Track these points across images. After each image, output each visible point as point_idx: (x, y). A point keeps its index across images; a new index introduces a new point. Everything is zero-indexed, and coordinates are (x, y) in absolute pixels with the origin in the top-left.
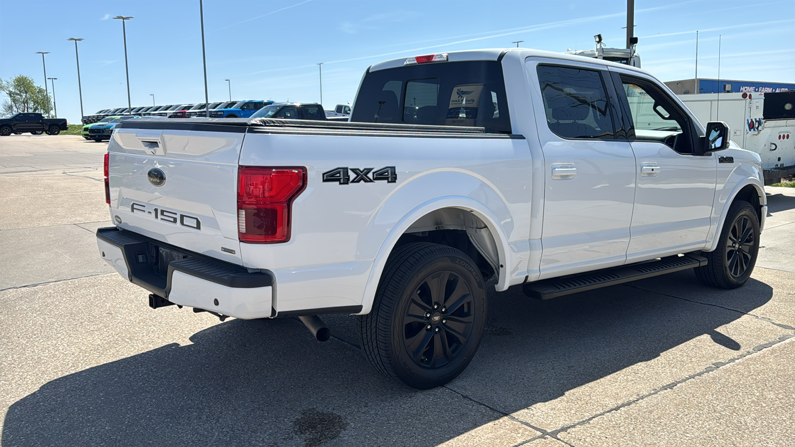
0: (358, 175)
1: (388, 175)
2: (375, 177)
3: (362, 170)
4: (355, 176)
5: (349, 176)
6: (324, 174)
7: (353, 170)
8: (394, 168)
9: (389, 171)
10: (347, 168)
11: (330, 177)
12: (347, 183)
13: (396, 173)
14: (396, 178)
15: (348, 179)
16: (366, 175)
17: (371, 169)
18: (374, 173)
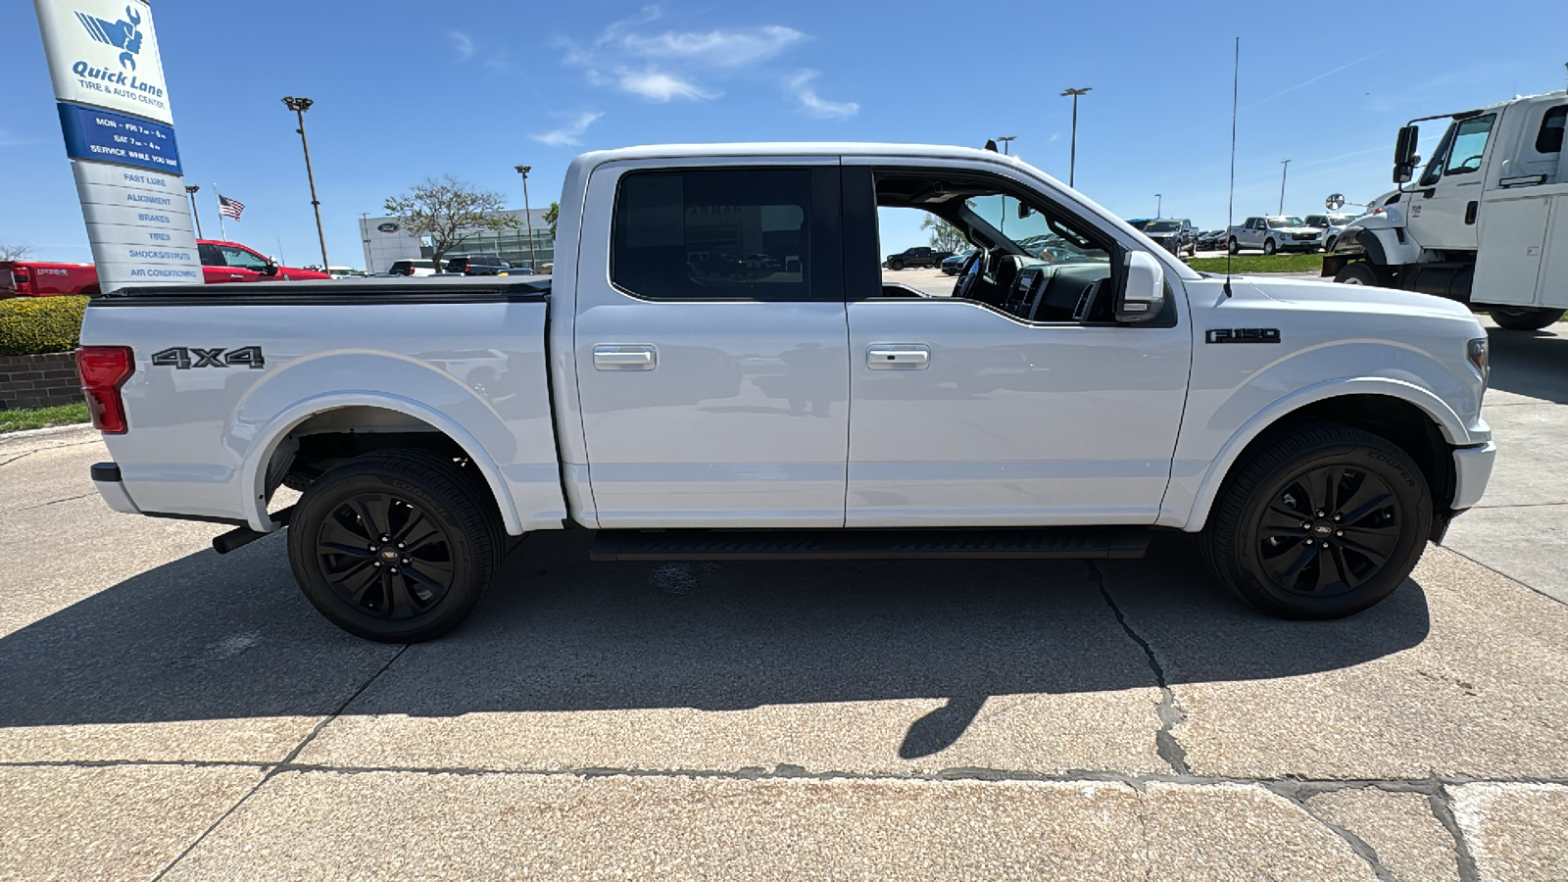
0: (203, 358)
1: (252, 357)
2: (229, 360)
3: (208, 350)
4: (199, 358)
5: (189, 359)
6: (153, 356)
7: (195, 351)
8: (259, 348)
9: (252, 353)
10: (185, 349)
11: (163, 359)
12: (188, 368)
13: (263, 355)
14: (262, 362)
15: (189, 363)
16: (214, 358)
17: (222, 350)
18: (226, 355)
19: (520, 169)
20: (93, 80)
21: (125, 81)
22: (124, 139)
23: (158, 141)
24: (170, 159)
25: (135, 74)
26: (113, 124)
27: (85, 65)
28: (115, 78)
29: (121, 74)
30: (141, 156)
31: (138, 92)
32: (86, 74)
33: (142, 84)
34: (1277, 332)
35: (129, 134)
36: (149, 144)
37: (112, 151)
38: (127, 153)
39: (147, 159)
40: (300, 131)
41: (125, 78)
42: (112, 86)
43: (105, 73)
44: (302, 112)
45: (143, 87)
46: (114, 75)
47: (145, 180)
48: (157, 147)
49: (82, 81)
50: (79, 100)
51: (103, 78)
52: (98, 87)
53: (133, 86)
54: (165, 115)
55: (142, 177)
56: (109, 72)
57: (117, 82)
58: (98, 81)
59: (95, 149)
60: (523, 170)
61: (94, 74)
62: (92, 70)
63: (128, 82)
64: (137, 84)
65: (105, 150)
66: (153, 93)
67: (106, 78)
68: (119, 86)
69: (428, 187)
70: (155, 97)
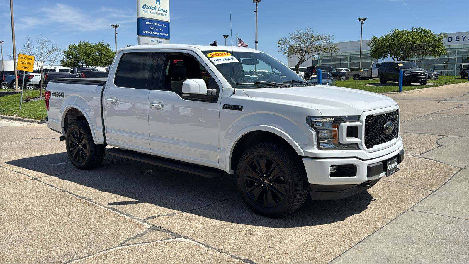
19: (360, 20)
20: (147, 10)
21: (156, 9)
22: (152, 28)
23: (163, 28)
24: (166, 34)
25: (160, 6)
26: (150, 23)
27: (146, 5)
28: (153, 9)
29: (155, 7)
30: (157, 33)
31: (159, 12)
32: (146, 8)
33: (161, 9)
34: (242, 107)
35: (155, 26)
36: (160, 29)
37: (149, 32)
38: (153, 33)
39: (159, 34)
40: (255, 12)
41: (156, 8)
42: (152, 11)
43: (151, 7)
44: (258, 3)
45: (162, 10)
46: (153, 7)
47: (157, 41)
48: (163, 30)
49: (144, 11)
50: (142, 17)
51: (150, 9)
52: (148, 12)
53: (158, 10)
54: (167, 19)
55: (156, 41)
56: (152, 7)
57: (154, 10)
58: (149, 10)
59: (144, 32)
60: (362, 20)
61: (148, 8)
62: (147, 7)
63: (157, 9)
64: (160, 10)
65: (147, 32)
66: (164, 12)
67: (151, 9)
68: (154, 11)
69: (296, 33)
70: (165, 13)
